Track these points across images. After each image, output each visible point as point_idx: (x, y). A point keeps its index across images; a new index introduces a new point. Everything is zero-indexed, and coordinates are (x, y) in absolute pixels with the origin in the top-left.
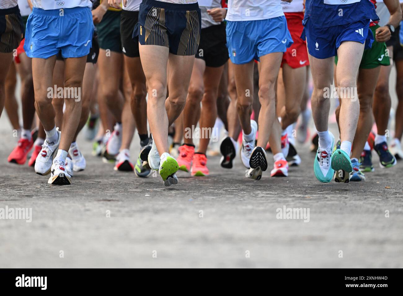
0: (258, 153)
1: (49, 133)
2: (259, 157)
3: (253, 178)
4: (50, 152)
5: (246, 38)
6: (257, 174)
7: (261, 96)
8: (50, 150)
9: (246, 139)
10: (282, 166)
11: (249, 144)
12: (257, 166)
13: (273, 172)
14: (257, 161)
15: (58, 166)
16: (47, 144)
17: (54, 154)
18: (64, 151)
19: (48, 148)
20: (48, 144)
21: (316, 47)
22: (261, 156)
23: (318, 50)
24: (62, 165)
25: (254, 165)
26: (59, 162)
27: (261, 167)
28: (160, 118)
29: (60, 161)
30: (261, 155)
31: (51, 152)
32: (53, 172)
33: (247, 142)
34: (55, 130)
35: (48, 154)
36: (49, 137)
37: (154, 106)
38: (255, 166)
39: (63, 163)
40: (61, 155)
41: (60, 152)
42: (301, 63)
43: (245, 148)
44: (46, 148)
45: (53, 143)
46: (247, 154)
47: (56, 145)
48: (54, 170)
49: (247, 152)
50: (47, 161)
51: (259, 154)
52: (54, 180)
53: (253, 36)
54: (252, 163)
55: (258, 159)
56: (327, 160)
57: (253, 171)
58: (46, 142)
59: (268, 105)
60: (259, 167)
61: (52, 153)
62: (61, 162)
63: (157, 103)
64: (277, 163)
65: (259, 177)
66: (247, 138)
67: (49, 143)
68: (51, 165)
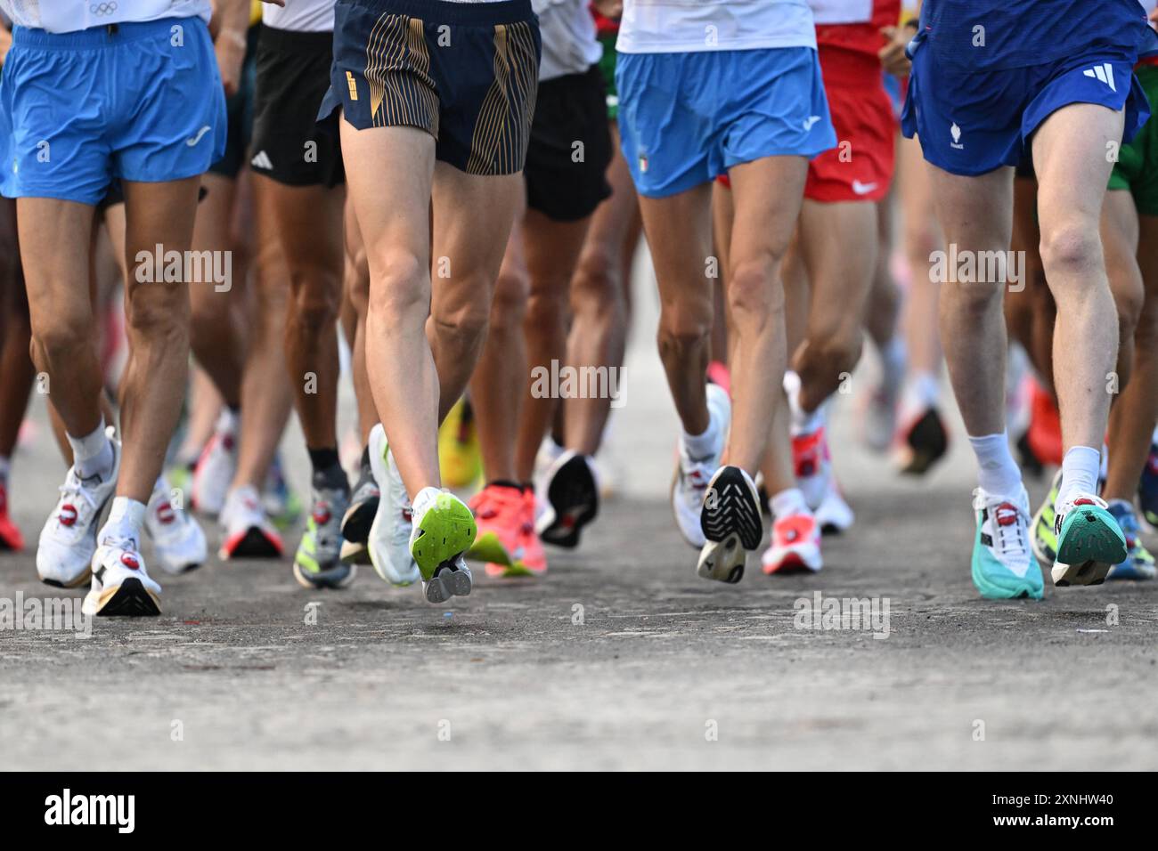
0: (729, 486)
1: (82, 447)
2: (733, 503)
3: (715, 577)
4: (87, 509)
5: (682, 110)
6: (729, 561)
7: (739, 303)
8: (89, 504)
9: (692, 451)
10: (797, 538)
11: (699, 466)
12: (728, 534)
13: (773, 556)
14: (729, 514)
15: (118, 554)
16: (77, 483)
17: (99, 516)
18: (136, 503)
19: (80, 497)
20: (80, 482)
21: (953, 140)
22: (741, 498)
23: (960, 147)
24: (130, 549)
25: (718, 529)
26: (120, 541)
27: (741, 537)
28: (410, 373)
29: (122, 537)
30: (738, 495)
31: (92, 509)
32: (99, 575)
33: (694, 460)
34: (104, 433)
35: (80, 517)
36: (85, 459)
37: (388, 332)
38: (720, 535)
39: (132, 543)
40: (124, 517)
41: (122, 508)
42: (859, 188)
43: (687, 479)
44: (74, 495)
45: (96, 479)
46: (695, 498)
47: (107, 485)
48: (103, 569)
49: (695, 493)
50: (80, 538)
51: (732, 492)
52: (106, 601)
53: (706, 103)
54: (709, 522)
55: (729, 508)
56: (1019, 532)
57: (714, 552)
58: (74, 476)
59: (762, 328)
60: (735, 535)
61: (94, 513)
62: (126, 539)
63: (400, 324)
64: (784, 527)
65: (737, 573)
66: (697, 446)
67: (83, 480)
68: (90, 552)
